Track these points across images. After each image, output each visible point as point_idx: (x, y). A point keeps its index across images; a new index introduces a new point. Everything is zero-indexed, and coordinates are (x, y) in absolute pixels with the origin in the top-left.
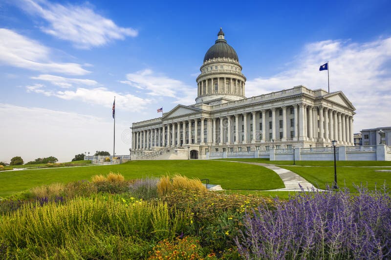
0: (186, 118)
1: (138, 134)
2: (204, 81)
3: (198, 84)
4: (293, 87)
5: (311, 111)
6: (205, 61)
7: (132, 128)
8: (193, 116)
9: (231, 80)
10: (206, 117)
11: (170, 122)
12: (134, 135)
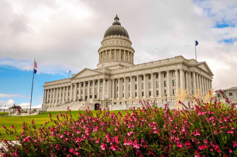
0: (91, 79)
1: (48, 91)
2: (105, 51)
3: (100, 54)
4: (174, 57)
5: (187, 75)
6: (105, 37)
7: (44, 87)
8: (97, 77)
9: (125, 52)
10: (107, 78)
11: (78, 81)
12: (46, 91)
